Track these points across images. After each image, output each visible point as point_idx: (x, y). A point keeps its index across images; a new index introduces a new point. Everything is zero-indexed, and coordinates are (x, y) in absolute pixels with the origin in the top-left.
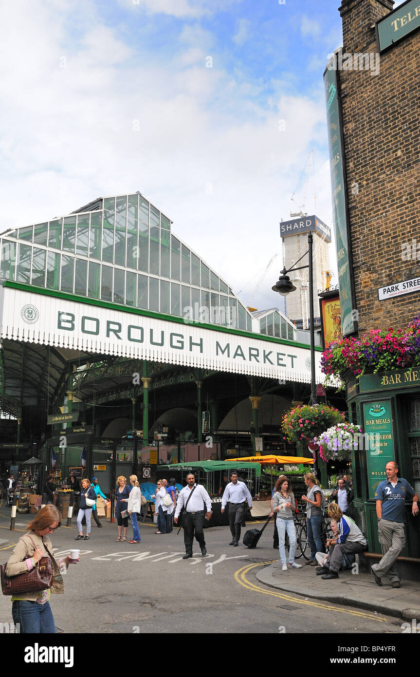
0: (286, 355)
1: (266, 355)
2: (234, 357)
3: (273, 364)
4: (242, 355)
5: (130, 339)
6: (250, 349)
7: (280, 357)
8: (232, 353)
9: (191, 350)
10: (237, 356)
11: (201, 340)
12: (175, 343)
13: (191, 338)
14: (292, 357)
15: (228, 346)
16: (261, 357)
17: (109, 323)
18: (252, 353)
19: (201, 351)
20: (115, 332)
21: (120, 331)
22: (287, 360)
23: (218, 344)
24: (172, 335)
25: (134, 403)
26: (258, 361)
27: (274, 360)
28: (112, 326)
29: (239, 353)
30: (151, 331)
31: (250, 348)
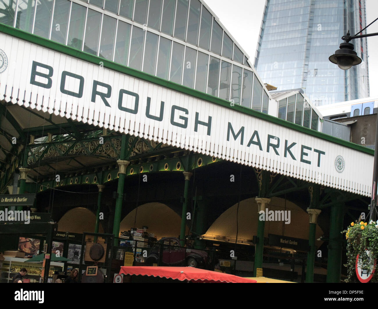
0: (313, 150)
1: (288, 146)
2: (249, 145)
3: (295, 160)
4: (258, 143)
5: (121, 107)
6: (270, 137)
7: (305, 151)
8: (246, 140)
9: (196, 130)
10: (252, 145)
11: (210, 118)
12: (177, 120)
13: (197, 114)
14: (320, 153)
15: (242, 130)
16: (281, 149)
17: (96, 83)
18: (271, 142)
19: (209, 133)
20: (103, 96)
21: (109, 95)
22: (312, 156)
23: (230, 126)
24: (174, 108)
25: (100, 190)
26: (277, 154)
27: (298, 155)
28: (100, 89)
29: (255, 141)
30: (149, 100)
31: (269, 135)
